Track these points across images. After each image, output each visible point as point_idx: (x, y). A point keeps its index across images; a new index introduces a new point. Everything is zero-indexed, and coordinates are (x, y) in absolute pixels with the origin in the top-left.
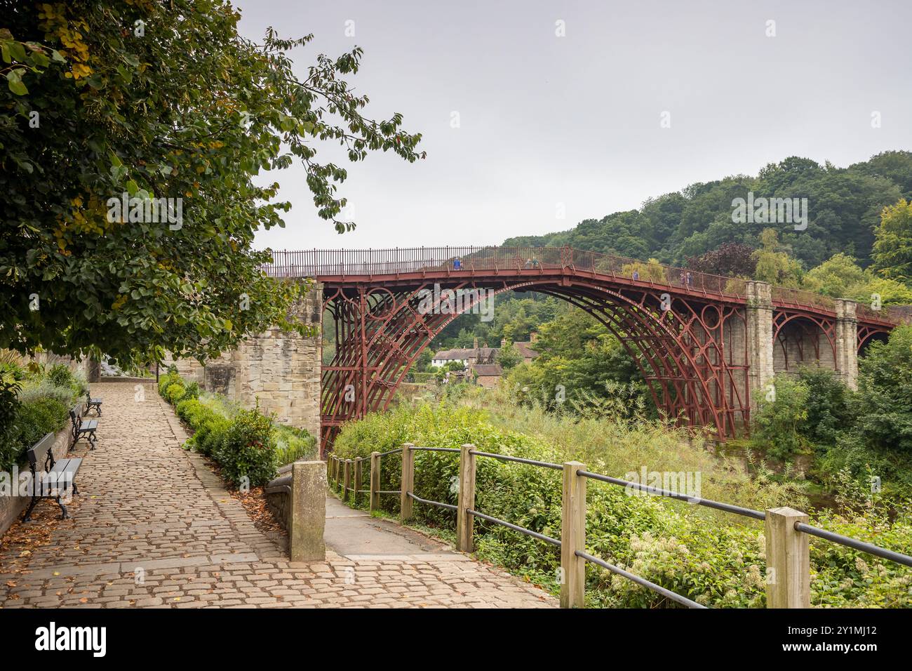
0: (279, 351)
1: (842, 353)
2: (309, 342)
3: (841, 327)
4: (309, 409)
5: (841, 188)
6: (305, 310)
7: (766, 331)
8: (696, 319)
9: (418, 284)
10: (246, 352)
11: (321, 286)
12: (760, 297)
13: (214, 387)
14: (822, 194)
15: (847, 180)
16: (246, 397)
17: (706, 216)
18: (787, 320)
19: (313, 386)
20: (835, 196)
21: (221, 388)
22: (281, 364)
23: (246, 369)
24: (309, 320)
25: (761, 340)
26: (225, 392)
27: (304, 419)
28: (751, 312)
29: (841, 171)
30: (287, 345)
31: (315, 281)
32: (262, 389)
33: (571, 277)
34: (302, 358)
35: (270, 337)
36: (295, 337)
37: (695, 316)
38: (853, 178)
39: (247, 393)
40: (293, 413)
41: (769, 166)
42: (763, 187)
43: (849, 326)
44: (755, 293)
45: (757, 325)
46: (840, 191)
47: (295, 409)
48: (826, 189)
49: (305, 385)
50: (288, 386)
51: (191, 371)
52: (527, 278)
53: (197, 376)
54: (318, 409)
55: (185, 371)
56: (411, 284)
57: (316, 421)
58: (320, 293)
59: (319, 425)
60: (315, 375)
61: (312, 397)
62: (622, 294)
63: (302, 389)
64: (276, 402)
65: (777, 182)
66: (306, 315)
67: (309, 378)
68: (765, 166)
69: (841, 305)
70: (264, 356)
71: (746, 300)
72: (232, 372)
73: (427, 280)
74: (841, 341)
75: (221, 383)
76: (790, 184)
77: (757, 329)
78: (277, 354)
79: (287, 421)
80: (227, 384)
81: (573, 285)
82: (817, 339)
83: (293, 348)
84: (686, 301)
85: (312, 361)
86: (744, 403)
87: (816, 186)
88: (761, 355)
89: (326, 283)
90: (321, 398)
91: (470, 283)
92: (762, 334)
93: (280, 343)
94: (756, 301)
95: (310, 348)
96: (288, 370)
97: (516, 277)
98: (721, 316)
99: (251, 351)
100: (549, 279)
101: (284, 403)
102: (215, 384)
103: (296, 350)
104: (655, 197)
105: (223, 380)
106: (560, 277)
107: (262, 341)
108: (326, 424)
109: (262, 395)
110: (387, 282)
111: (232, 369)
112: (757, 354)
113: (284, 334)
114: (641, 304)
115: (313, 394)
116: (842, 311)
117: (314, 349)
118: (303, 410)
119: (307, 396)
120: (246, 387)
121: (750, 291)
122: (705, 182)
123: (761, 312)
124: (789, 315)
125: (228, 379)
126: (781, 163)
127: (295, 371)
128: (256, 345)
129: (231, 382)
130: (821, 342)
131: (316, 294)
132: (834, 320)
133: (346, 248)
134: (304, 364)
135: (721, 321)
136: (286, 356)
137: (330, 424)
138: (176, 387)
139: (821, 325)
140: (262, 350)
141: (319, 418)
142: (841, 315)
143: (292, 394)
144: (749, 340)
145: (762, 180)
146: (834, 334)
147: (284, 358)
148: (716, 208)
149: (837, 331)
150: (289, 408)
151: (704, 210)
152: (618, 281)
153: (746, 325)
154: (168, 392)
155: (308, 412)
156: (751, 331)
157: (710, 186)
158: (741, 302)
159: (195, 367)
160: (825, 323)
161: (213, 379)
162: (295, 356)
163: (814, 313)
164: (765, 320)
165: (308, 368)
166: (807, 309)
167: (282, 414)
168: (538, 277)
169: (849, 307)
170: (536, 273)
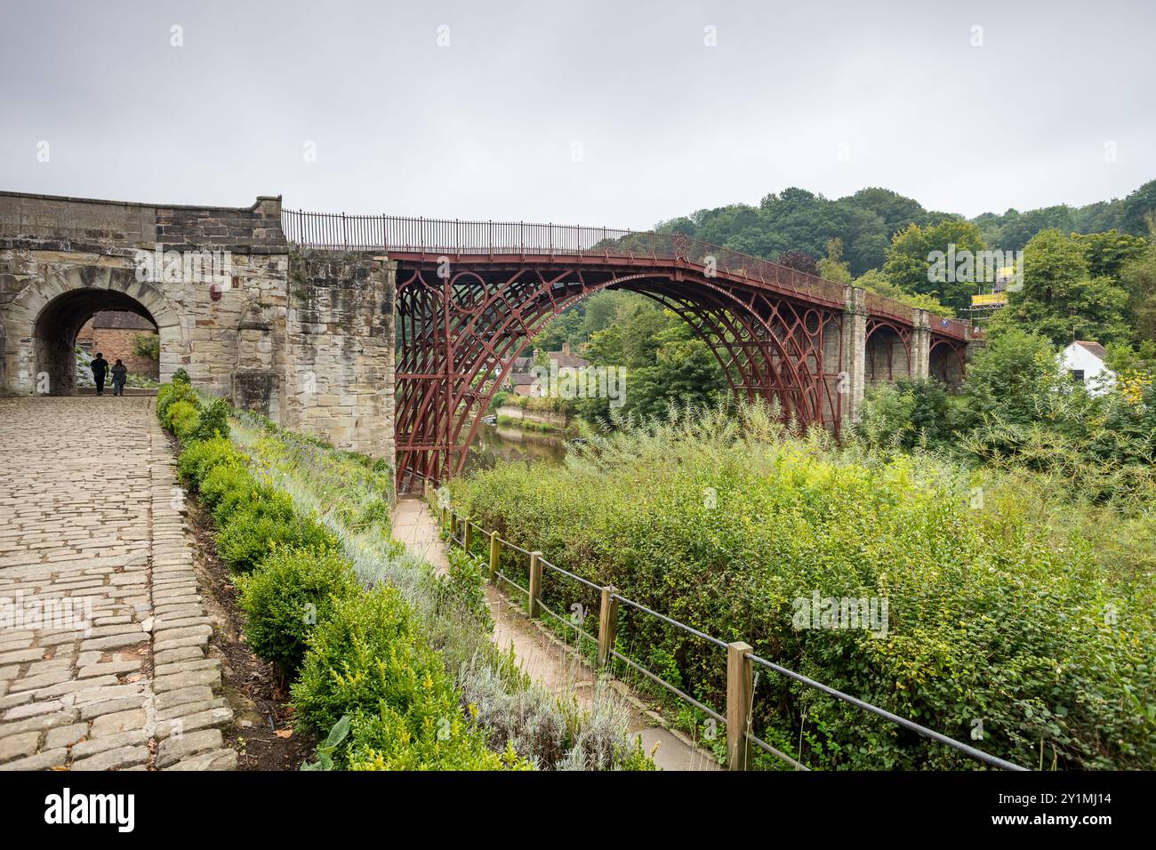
0: (338, 352)
1: (916, 362)
2: (378, 340)
3: (917, 336)
4: (380, 429)
5: (835, 217)
6: (373, 297)
7: (860, 337)
8: (799, 324)
9: (514, 269)
10: (292, 353)
11: (394, 266)
12: (857, 303)
13: (248, 402)
14: (821, 221)
15: (842, 210)
16: (293, 415)
17: (717, 238)
18: (875, 327)
19: (385, 399)
20: (831, 224)
21: (259, 404)
22: (340, 369)
23: (292, 376)
24: (378, 311)
25: (856, 348)
26: (265, 410)
27: (374, 443)
28: (848, 318)
29: (832, 203)
30: (348, 345)
31: (386, 258)
32: (315, 403)
33: (685, 271)
34: (370, 362)
35: (324, 333)
36: (360, 334)
37: (798, 321)
38: (847, 209)
39: (295, 410)
40: (359, 435)
41: (769, 196)
42: (765, 214)
43: (924, 335)
44: (852, 299)
45: (853, 332)
46: (835, 220)
47: (362, 430)
48: (824, 218)
49: (375, 398)
50: (352, 399)
51: (211, 379)
52: (638, 269)
53: (221, 386)
54: (392, 430)
55: (201, 380)
56: (507, 269)
57: (390, 445)
58: (392, 275)
59: (393, 450)
60: (389, 384)
61: (383, 413)
62: (733, 294)
63: (371, 403)
64: (336, 422)
65: (779, 210)
66: (374, 303)
67: (380, 389)
68: (766, 195)
69: (918, 314)
70: (317, 359)
71: (844, 305)
72: (275, 381)
73: (527, 264)
74: (916, 350)
75: (257, 396)
76: (790, 212)
77: (852, 336)
78: (335, 356)
79: (350, 446)
80: (267, 398)
81: (685, 281)
82: (891, 348)
83: (357, 348)
84: (792, 304)
85: (383, 366)
86: (836, 413)
87: (815, 215)
88: (856, 364)
89: (400, 262)
90: (396, 415)
91: (575, 272)
92: (857, 342)
93: (340, 340)
94: (853, 307)
95: (380, 349)
96: (350, 378)
97: (627, 267)
98: (821, 322)
99: (298, 351)
100: (661, 272)
101: (347, 422)
102: (249, 398)
103: (362, 351)
104: (666, 221)
105: (261, 392)
106: (673, 270)
107: (315, 339)
108: (402, 448)
109: (316, 412)
110: (478, 265)
111: (274, 376)
112: (852, 363)
113: (344, 329)
114: (751, 306)
115: (385, 410)
116: (919, 320)
117: (385, 350)
118: (373, 432)
119: (377, 412)
120: (294, 401)
121: (848, 296)
122: (711, 209)
123: (857, 318)
124: (877, 323)
125: (268, 390)
126: (782, 193)
127: (361, 380)
128: (305, 343)
129: (273, 395)
130: (895, 351)
131: (387, 276)
132: (911, 329)
133: (425, 217)
134: (373, 371)
135: (821, 326)
136: (348, 358)
137: (407, 448)
138: (184, 408)
139: (901, 334)
140: (314, 351)
141: (393, 441)
142: (917, 324)
143: (358, 411)
144: (843, 348)
145: (763, 208)
146: (909, 344)
147: (345, 362)
148: (727, 231)
149: (913, 340)
150: (354, 429)
151: (715, 233)
152: (730, 278)
153: (841, 332)
154: (169, 415)
155: (379, 434)
156: (846, 338)
157: (717, 212)
158: (840, 308)
159: (217, 373)
160: (904, 332)
161: (244, 391)
162: (360, 359)
163: (896, 322)
164: (860, 326)
165: (379, 375)
166: (890, 317)
167: (344, 437)
168: (648, 269)
169: (925, 316)
170: (648, 264)
